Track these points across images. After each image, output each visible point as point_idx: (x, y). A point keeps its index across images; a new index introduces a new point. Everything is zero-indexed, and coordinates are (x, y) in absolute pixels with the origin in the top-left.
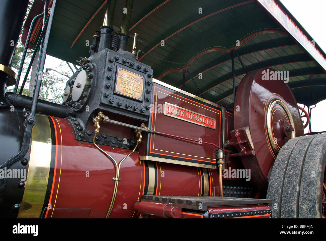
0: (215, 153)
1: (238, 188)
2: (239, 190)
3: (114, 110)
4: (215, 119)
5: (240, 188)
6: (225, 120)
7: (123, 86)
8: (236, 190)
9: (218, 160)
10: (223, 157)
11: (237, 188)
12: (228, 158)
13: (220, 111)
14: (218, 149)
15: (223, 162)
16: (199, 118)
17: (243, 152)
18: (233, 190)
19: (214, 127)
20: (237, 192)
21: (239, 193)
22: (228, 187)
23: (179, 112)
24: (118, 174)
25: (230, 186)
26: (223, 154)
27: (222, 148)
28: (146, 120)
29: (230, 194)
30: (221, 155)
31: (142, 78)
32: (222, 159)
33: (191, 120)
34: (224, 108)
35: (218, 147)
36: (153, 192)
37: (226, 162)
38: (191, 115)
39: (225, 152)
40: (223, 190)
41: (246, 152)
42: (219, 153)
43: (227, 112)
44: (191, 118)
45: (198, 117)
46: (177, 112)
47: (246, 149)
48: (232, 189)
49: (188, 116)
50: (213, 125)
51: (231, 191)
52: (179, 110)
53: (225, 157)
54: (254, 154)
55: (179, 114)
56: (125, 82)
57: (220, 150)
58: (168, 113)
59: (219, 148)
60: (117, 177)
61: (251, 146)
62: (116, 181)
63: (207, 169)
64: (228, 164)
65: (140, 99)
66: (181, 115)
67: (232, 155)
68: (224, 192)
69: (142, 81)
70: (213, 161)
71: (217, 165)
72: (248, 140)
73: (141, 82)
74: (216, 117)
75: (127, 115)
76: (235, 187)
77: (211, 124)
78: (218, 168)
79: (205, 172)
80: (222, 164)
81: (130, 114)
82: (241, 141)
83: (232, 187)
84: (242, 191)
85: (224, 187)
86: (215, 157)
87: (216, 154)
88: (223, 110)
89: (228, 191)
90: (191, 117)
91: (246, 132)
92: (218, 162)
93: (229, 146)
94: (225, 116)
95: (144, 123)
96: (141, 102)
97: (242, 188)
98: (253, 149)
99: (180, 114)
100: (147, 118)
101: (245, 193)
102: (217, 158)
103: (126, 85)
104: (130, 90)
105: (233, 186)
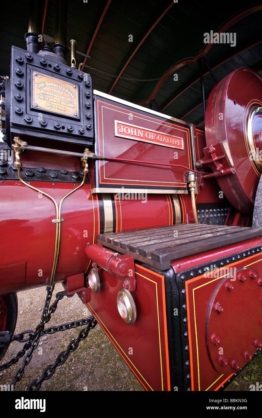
0: (185, 175)
1: (215, 210)
2: (215, 212)
3: (38, 133)
4: (182, 138)
5: (217, 210)
6: (195, 139)
7: (44, 98)
8: (212, 213)
9: (188, 183)
10: (194, 180)
11: (213, 210)
12: (200, 181)
13: (189, 129)
14: (188, 172)
15: (195, 185)
16: (163, 138)
17: (219, 171)
18: (209, 213)
19: (182, 147)
20: (213, 215)
21: (215, 215)
22: (203, 211)
23: (135, 132)
24: (59, 215)
25: (204, 209)
26: (195, 176)
27: (193, 169)
28: (91, 144)
29: (206, 217)
30: (192, 177)
31: (75, 88)
32: (194, 181)
33: (152, 140)
34: (192, 125)
35: (188, 168)
36: (112, 228)
37: (199, 185)
38: (152, 135)
39: (197, 173)
40: (197, 215)
41: (223, 170)
42: (190, 176)
43: (196, 129)
44: (152, 139)
45: (161, 136)
46: (133, 131)
47: (222, 166)
48: (207, 213)
49: (148, 136)
50: (180, 146)
51: (207, 214)
52: (135, 130)
53: (197, 180)
54: (233, 172)
55: (135, 135)
56: (48, 93)
57: (191, 172)
58: (121, 133)
59: (190, 170)
60: (58, 219)
61: (230, 162)
62: (57, 224)
63: (178, 195)
64: (201, 186)
65: (76, 116)
66: (139, 136)
67: (205, 176)
68: (199, 217)
69: (76, 92)
70: (184, 185)
71: (189, 189)
72: (226, 155)
73: (74, 93)
74: (184, 136)
75: (61, 140)
76: (211, 210)
77: (178, 144)
78: (190, 192)
79: (176, 198)
80: (194, 188)
81: (64, 137)
82: (216, 158)
83: (207, 211)
84: (218, 213)
85: (199, 211)
86: (185, 180)
87: (187, 176)
88: (191, 127)
89: (204, 215)
90: (152, 137)
91: (224, 145)
92: (190, 186)
93: (202, 165)
94: (195, 134)
95: (88, 148)
96: (79, 120)
97: (218, 210)
98: (233, 166)
99: (137, 133)
100: (91, 141)
101: (222, 215)
102: (188, 182)
103: (49, 97)
104: (58, 104)
105: (209, 209)
